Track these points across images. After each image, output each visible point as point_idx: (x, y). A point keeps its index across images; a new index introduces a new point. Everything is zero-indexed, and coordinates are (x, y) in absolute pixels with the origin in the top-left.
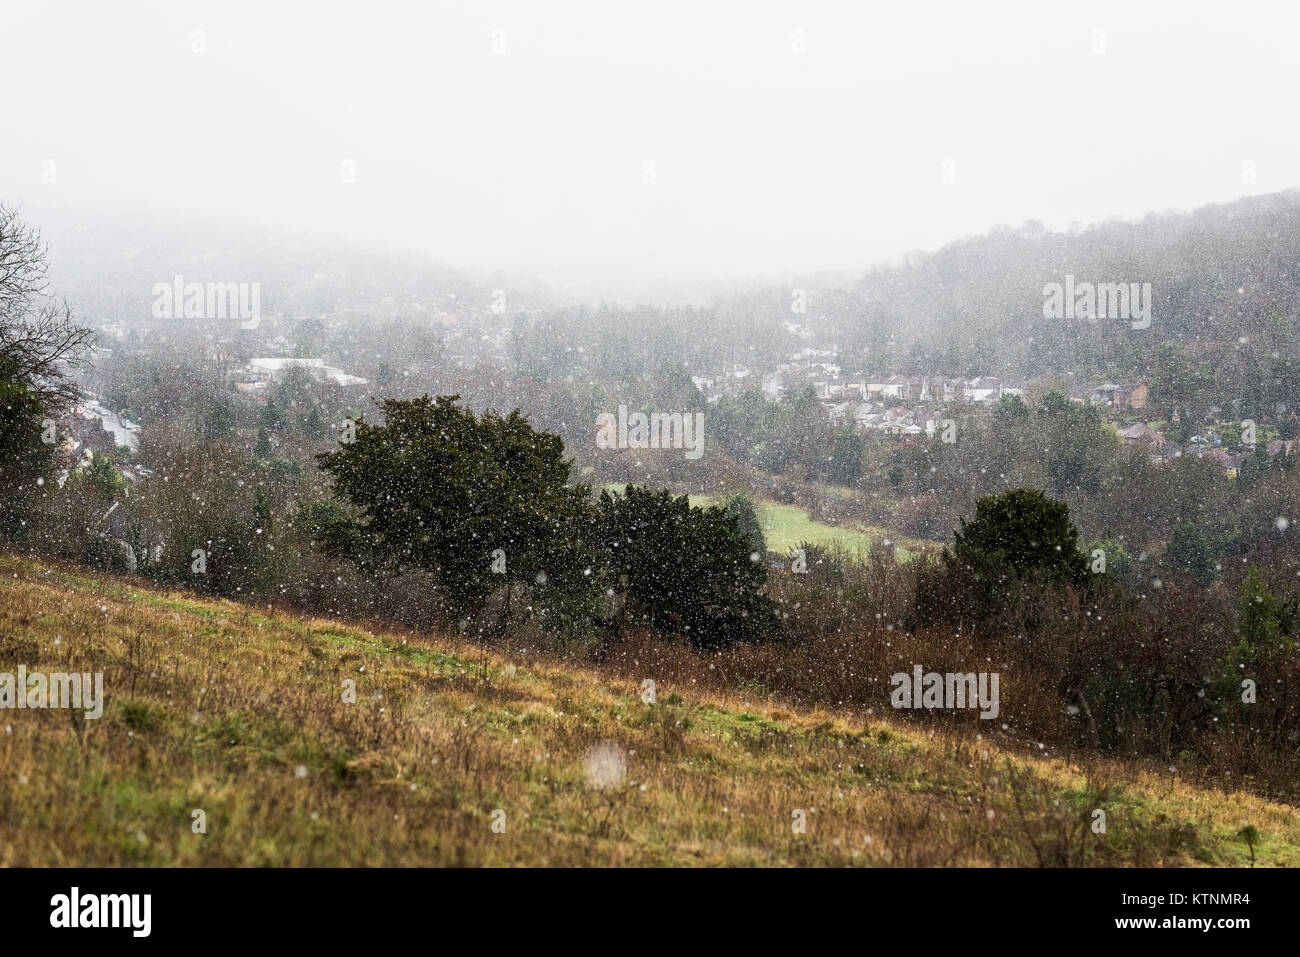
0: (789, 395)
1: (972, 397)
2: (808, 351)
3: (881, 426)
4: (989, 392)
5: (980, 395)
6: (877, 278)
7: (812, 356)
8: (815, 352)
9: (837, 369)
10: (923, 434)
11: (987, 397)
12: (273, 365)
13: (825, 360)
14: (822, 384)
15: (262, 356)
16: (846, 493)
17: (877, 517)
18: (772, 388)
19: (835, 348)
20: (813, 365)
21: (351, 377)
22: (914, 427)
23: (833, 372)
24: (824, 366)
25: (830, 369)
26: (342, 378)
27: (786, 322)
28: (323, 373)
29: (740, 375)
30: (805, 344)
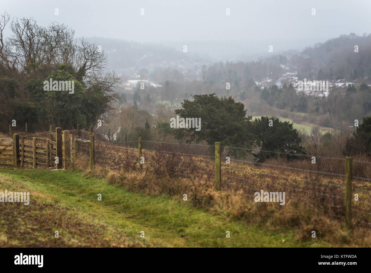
0: (285, 86)
1: (338, 85)
2: (288, 73)
3: (312, 94)
4: (343, 84)
5: (340, 85)
6: (307, 51)
7: (289, 74)
8: (290, 74)
9: (297, 78)
10: (324, 97)
11: (342, 85)
12: (135, 82)
13: (293, 76)
14: (293, 83)
15: (130, 80)
16: (303, 114)
17: (312, 121)
18: (279, 84)
19: (296, 72)
20: (290, 77)
21: (157, 85)
22: (321, 95)
23: (296, 79)
24: (293, 77)
25: (295, 78)
26: (155, 85)
27: (281, 65)
28: (149, 84)
29: (269, 81)
30: (287, 71)
